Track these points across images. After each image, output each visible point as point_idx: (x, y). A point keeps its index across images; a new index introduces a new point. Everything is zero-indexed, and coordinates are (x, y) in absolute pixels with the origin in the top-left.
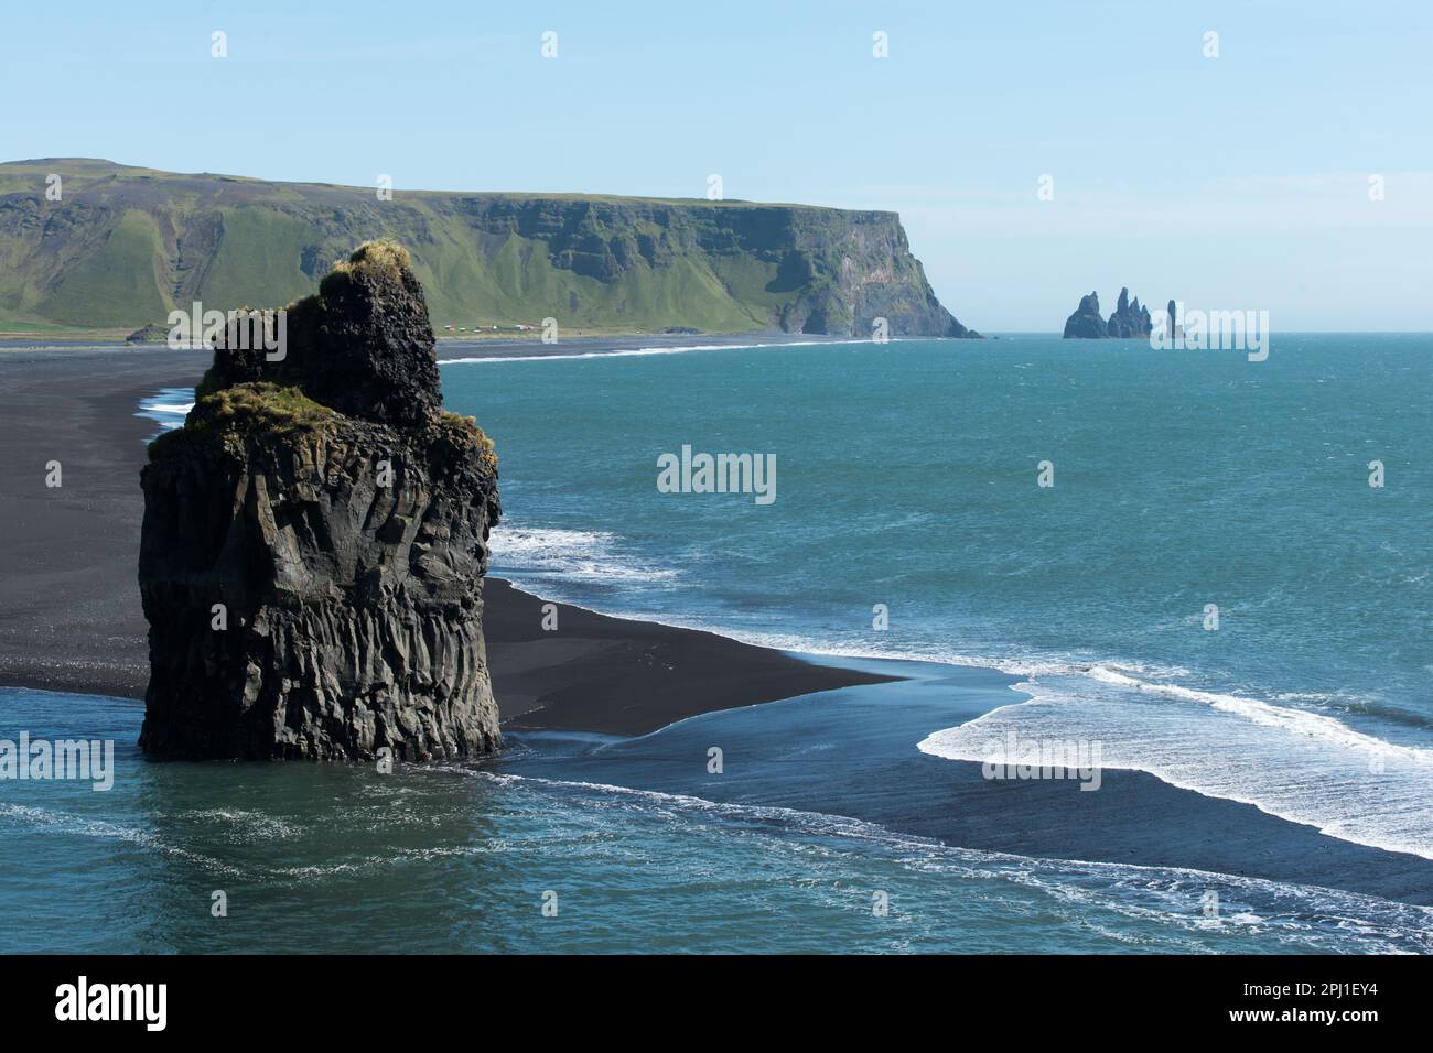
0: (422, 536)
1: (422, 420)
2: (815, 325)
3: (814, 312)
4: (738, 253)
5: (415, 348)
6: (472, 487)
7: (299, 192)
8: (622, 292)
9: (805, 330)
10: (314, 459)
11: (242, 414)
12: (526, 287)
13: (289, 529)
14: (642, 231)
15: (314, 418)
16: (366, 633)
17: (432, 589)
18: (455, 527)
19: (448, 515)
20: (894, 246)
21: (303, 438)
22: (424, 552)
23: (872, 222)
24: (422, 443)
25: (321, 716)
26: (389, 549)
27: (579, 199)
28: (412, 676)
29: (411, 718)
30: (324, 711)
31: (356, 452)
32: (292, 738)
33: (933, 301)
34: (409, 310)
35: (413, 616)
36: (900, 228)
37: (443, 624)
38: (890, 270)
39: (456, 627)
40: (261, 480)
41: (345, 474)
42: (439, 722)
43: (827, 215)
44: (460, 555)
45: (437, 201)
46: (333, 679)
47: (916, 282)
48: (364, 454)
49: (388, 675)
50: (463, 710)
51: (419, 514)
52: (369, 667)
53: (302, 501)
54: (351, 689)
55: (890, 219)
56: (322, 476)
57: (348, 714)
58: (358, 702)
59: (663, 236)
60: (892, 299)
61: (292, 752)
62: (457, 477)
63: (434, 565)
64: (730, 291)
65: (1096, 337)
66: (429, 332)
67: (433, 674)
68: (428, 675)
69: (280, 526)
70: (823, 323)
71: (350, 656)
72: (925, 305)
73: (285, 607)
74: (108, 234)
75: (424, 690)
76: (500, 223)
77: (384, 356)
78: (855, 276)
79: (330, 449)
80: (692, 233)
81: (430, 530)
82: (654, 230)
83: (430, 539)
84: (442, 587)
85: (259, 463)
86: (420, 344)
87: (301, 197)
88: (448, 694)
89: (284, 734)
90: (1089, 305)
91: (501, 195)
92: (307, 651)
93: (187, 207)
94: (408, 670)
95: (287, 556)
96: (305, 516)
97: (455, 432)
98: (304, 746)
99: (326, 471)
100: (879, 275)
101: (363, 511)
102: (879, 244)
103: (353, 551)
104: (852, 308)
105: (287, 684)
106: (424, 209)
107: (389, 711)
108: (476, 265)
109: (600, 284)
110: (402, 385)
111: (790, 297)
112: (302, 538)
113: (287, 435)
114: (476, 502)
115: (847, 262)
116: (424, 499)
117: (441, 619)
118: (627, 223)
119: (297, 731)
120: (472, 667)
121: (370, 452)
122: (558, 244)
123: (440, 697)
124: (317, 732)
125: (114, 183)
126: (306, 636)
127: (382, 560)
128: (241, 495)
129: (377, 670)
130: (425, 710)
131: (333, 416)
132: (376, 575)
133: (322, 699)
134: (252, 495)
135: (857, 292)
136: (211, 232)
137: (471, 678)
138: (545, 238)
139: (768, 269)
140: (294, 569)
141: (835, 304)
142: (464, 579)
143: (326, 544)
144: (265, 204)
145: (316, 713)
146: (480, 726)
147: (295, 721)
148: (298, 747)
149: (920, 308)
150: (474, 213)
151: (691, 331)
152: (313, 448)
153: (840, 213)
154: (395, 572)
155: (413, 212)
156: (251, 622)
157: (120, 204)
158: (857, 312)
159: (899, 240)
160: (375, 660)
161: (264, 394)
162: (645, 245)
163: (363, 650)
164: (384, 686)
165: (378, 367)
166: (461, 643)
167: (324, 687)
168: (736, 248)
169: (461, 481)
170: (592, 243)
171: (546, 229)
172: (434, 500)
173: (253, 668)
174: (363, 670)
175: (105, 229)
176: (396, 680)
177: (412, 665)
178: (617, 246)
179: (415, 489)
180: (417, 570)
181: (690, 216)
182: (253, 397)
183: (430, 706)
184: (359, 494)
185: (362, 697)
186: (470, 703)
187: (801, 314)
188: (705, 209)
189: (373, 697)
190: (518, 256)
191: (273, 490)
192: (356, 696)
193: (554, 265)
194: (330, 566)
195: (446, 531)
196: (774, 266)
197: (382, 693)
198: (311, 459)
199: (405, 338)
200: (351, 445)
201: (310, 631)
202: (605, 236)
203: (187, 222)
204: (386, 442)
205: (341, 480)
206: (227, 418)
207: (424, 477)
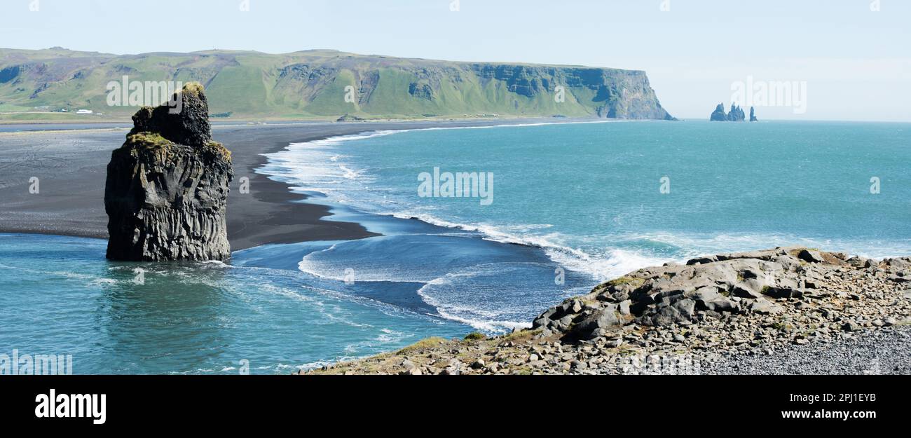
0: (200, 185)
1: (202, 144)
2: (612, 114)
3: (611, 109)
4: (581, 86)
5: (201, 119)
6: (219, 168)
7: (411, 62)
8: (535, 100)
9: (608, 117)
10: (161, 158)
11: (138, 142)
12: (498, 99)
13: (152, 182)
14: (543, 77)
15: (162, 144)
16: (177, 218)
17: (202, 203)
18: (212, 182)
19: (210, 177)
20: (644, 84)
21: (158, 151)
22: (200, 190)
23: (635, 75)
24: (202, 153)
25: (160, 247)
26: (187, 189)
27: (519, 65)
28: (193, 233)
29: (192, 248)
30: (161, 245)
31: (177, 155)
32: (149, 254)
33: (659, 105)
34: (200, 106)
35: (195, 213)
36: (646, 77)
37: (206, 216)
38: (642, 93)
39: (211, 216)
40: (143, 165)
41: (173, 163)
42: (203, 250)
43: (616, 72)
44: (213, 191)
45: (462, 65)
46: (164, 234)
47: (652, 98)
48: (180, 156)
49: (184, 232)
50: (212, 246)
51: (199, 177)
52: (177, 230)
53: (156, 173)
54: (171, 237)
55: (641, 73)
56: (164, 164)
57: (169, 246)
58: (173, 242)
59: (552, 79)
60: (643, 105)
61: (149, 259)
62: (213, 164)
63: (203, 195)
64: (578, 101)
65: (722, 120)
66: (206, 114)
67: (201, 233)
68: (199, 233)
69: (149, 181)
70: (615, 113)
71: (171, 227)
72: (656, 108)
73: (149, 209)
74: (334, 79)
75: (197, 238)
76: (488, 74)
77: (189, 122)
78: (628, 96)
79: (168, 155)
80: (564, 79)
81: (203, 182)
82: (548, 77)
83: (202, 186)
84: (206, 203)
85: (143, 160)
86: (203, 118)
87: (411, 64)
88: (207, 240)
89: (146, 253)
90: (720, 108)
91: (488, 63)
92: (155, 225)
93: (366, 68)
94: (191, 231)
95: (150, 192)
96: (158, 178)
97: (213, 148)
98: (153, 257)
99: (166, 162)
100: (638, 95)
101: (179, 176)
102: (638, 83)
103: (175, 190)
104: (627, 108)
105: (148, 236)
106: (459, 69)
107: (184, 245)
108: (478, 90)
109: (526, 97)
110: (195, 132)
111: (602, 104)
112: (157, 185)
113: (152, 150)
114: (221, 173)
115: (624, 90)
116: (201, 172)
117: (205, 214)
118: (538, 74)
119: (151, 252)
120: (217, 230)
121: (182, 155)
122: (510, 82)
123: (203, 241)
124: (158, 252)
125: (338, 59)
126: (156, 219)
127: (184, 193)
128: (135, 171)
129: (180, 231)
130: (197, 245)
131: (170, 143)
132: (182, 198)
133: (160, 241)
134: (139, 171)
135: (629, 102)
136: (375, 78)
137: (216, 234)
138: (505, 80)
139: (593, 93)
140: (152, 195)
141: (620, 107)
142: (213, 199)
143: (165, 188)
144: (396, 66)
145: (158, 246)
146: (219, 251)
147: (151, 249)
148: (151, 257)
149: (654, 109)
150: (478, 70)
151: (562, 116)
152: (161, 154)
153: (622, 71)
154: (189, 197)
155: (454, 70)
156: (137, 215)
157: (340, 67)
158: (628, 110)
159: (646, 82)
160: (180, 228)
161: (147, 136)
162: (545, 83)
163: (176, 224)
164: (183, 237)
165: (186, 126)
166: (213, 222)
167: (161, 237)
168: (581, 84)
169: (215, 165)
170: (524, 82)
171: (506, 76)
172: (205, 172)
173: (137, 230)
174: (175, 231)
175: (333, 77)
176: (187, 234)
177: (193, 230)
178: (534, 83)
179: (198, 168)
180: (197, 197)
181: (563, 72)
182: (144, 137)
183: (199, 244)
184: (178, 170)
185: (175, 240)
186: (215, 243)
187: (606, 111)
188: (569, 69)
189: (179, 240)
190: (495, 88)
191: (146, 169)
192: (172, 240)
193: (509, 90)
194: (166, 195)
195: (209, 183)
196: (596, 91)
197: (182, 239)
198: (161, 157)
199: (197, 116)
200: (176, 153)
201: (157, 217)
202: (529, 79)
203: (365, 74)
204: (188, 152)
205: (171, 165)
206: (133, 144)
207: (202, 164)
